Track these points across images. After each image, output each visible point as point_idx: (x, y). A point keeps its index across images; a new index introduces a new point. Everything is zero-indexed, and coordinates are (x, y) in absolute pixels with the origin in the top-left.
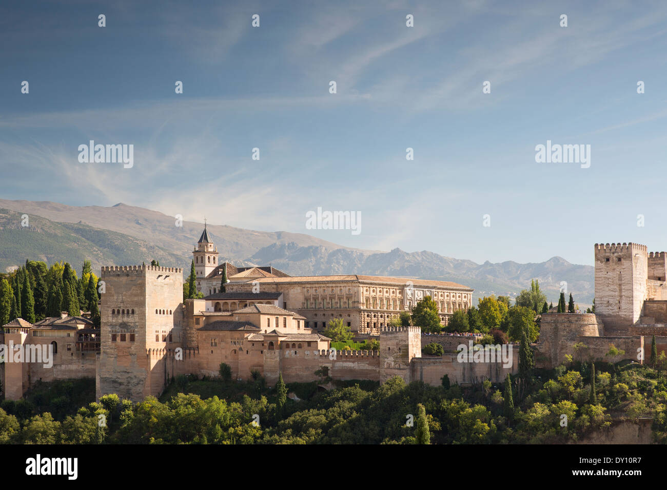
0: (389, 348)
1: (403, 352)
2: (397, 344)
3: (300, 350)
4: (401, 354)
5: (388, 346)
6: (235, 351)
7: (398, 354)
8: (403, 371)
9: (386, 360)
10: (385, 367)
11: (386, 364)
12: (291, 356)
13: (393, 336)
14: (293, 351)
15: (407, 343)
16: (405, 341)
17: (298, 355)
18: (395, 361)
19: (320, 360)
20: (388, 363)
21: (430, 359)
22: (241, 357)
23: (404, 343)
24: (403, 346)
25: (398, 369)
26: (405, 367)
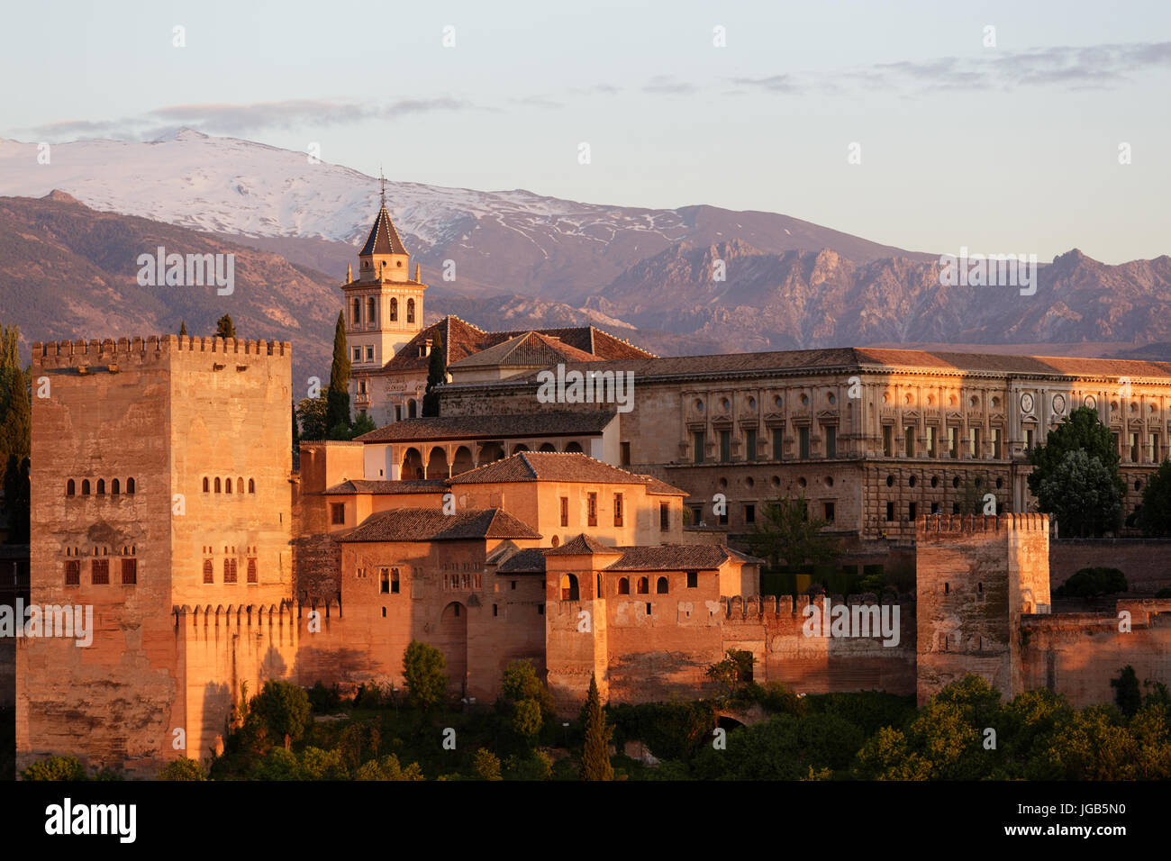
0: (947, 585)
1: (990, 598)
2: (973, 571)
3: (663, 598)
4: (984, 603)
5: (944, 580)
6: (457, 605)
7: (976, 604)
8: (992, 660)
9: (936, 624)
10: (935, 646)
11: (935, 636)
12: (632, 619)
13: (960, 543)
14: (639, 604)
15: (1002, 568)
16: (996, 561)
17: (655, 616)
18: (964, 629)
19: (726, 630)
20: (941, 635)
21: (1076, 617)
22: (472, 627)
23: (994, 568)
24: (990, 577)
25: (974, 654)
26: (998, 646)
